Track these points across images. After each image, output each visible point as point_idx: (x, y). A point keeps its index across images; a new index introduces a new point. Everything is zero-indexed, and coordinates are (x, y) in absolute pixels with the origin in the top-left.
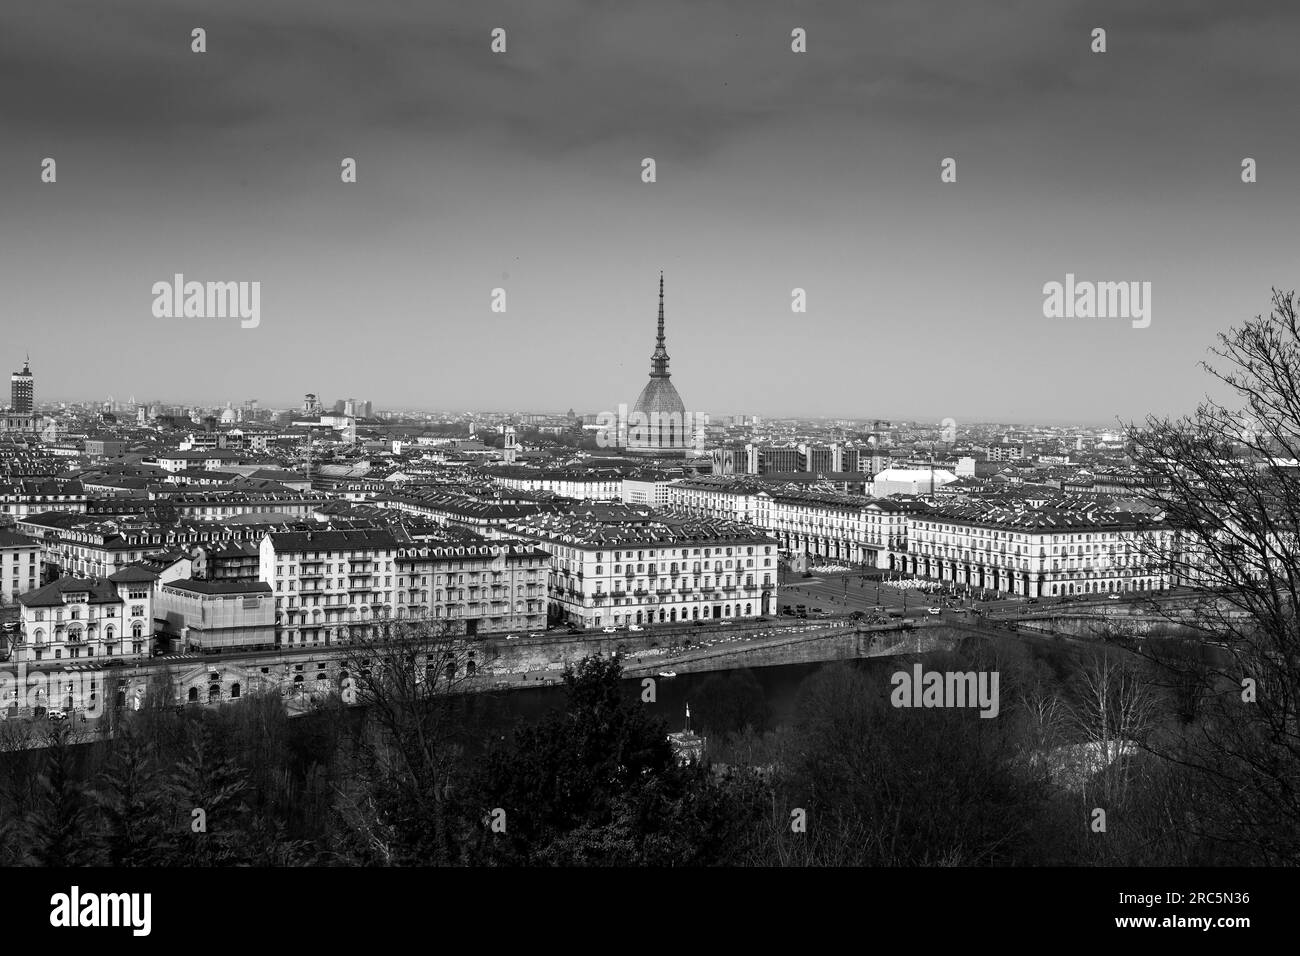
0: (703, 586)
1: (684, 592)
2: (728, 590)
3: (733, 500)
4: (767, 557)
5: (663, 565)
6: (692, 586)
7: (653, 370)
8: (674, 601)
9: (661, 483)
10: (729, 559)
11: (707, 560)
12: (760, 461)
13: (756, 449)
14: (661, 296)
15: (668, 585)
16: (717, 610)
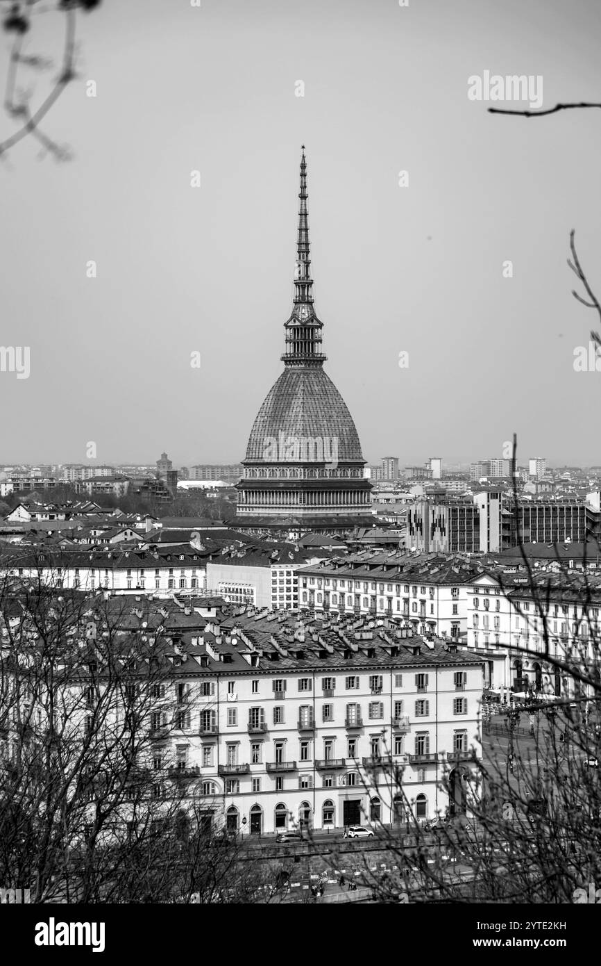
0: (320, 756)
1: (279, 772)
2: (376, 765)
3: (427, 596)
4: (460, 695)
5: (232, 713)
6: (297, 758)
7: (290, 349)
8: (256, 791)
9: (284, 568)
10: (376, 699)
11: (328, 701)
12: (505, 527)
13: (495, 503)
14: (303, 197)
15: (244, 755)
16: (352, 811)
